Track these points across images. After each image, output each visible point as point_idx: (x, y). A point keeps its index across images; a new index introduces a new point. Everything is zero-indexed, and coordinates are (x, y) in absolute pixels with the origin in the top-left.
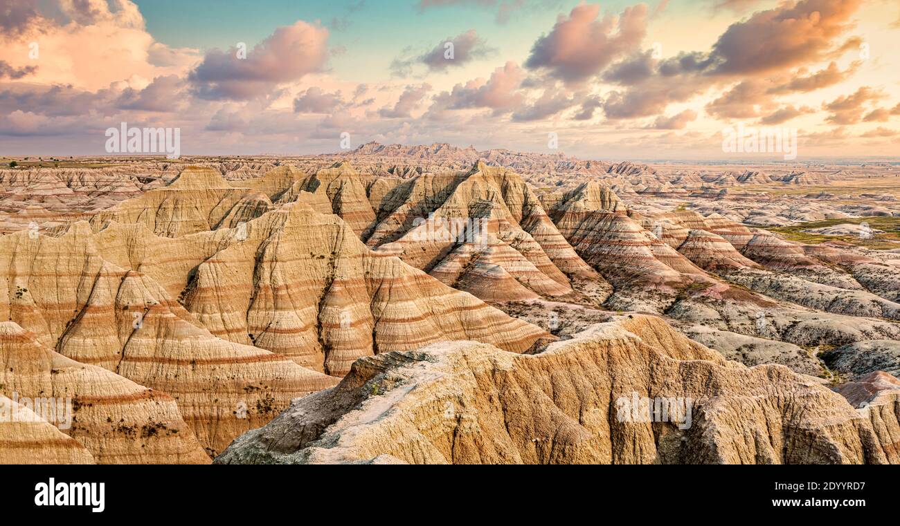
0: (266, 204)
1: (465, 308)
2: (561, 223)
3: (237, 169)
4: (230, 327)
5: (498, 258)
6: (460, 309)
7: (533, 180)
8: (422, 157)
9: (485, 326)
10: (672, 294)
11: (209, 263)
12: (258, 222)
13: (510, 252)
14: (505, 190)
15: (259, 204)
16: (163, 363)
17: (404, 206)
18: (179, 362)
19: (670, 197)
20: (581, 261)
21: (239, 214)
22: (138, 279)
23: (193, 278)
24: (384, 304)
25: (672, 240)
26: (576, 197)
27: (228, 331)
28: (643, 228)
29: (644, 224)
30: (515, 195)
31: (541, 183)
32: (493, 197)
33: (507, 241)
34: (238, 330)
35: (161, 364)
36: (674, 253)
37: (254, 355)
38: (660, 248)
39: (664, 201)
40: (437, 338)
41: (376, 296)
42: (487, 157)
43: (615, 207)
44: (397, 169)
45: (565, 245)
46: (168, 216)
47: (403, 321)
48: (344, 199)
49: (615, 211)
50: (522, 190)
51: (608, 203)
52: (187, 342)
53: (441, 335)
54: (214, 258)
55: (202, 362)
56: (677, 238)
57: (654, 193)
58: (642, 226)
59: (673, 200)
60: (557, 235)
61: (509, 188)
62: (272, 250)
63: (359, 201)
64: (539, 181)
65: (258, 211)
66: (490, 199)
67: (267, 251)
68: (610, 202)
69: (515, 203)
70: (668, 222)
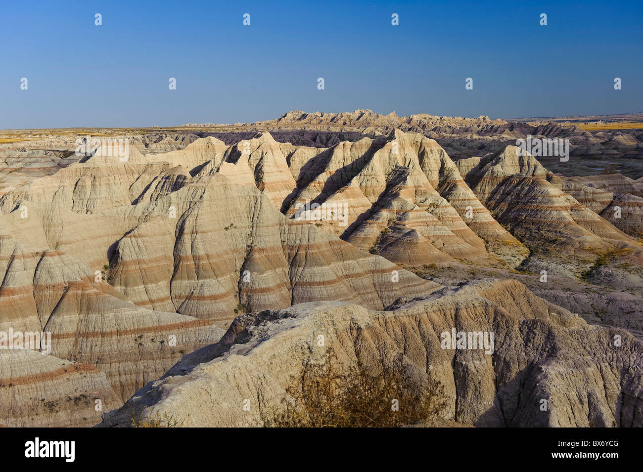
0: (185, 178)
1: (378, 271)
2: (479, 188)
3: (160, 141)
4: (154, 297)
5: (414, 223)
6: (373, 272)
7: (454, 144)
8: (345, 124)
9: (397, 288)
10: (592, 260)
11: (131, 237)
12: (178, 195)
13: (426, 217)
14: (422, 156)
15: (178, 177)
16: (87, 338)
17: (324, 174)
18: (103, 335)
19: (600, 159)
20: (498, 225)
21: (159, 188)
22: (57, 258)
23: (114, 253)
24: (301, 269)
25: (594, 204)
26: (494, 161)
27: (152, 302)
28: (563, 193)
29: (564, 188)
30: (432, 161)
31: (463, 148)
32: (409, 163)
33: (423, 206)
34: (162, 300)
35: (85, 339)
36: (597, 218)
37: (178, 322)
38: (580, 212)
39: (591, 163)
40: (351, 299)
41: (293, 262)
42: (409, 123)
43: (534, 171)
44: (320, 137)
45: (480, 209)
46: (85, 193)
47: (319, 284)
48: (265, 169)
49: (533, 175)
50: (438, 156)
51: (527, 167)
52: (110, 315)
53: (355, 297)
54: (136, 232)
55: (126, 332)
56: (601, 203)
57: (582, 155)
58: (563, 191)
59: (603, 162)
60: (474, 199)
61: (426, 154)
62: (191, 223)
63: (281, 171)
64: (461, 145)
65: (178, 185)
66: (406, 166)
67: (187, 223)
68: (529, 165)
69: (431, 169)
70: (591, 185)
